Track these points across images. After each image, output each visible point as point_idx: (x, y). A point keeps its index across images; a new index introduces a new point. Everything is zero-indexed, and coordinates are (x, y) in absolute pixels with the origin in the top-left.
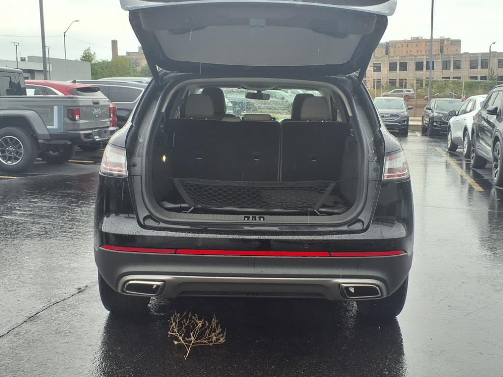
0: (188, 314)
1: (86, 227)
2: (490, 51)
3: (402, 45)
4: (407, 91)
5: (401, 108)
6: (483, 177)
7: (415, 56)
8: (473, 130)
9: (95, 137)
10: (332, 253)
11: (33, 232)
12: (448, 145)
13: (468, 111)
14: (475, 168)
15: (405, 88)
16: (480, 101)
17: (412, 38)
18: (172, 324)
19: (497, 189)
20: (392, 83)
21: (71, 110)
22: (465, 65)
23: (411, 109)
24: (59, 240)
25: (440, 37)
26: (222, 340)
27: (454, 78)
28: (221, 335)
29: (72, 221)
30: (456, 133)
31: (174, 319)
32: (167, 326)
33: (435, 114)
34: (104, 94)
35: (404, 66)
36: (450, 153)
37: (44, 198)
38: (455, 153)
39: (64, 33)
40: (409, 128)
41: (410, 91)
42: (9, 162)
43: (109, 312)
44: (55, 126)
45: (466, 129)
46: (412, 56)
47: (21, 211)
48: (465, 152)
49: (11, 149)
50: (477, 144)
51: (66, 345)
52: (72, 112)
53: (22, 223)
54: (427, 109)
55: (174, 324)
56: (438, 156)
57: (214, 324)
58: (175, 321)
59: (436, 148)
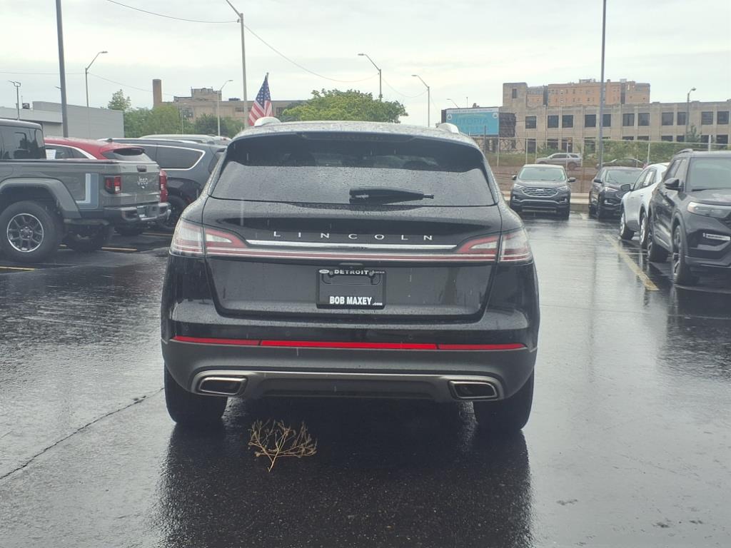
0: (272, 422)
1: (136, 330)
2: (688, 100)
3: (567, 90)
4: (573, 156)
5: (560, 180)
6: (662, 273)
7: (585, 107)
8: (650, 210)
9: (141, 216)
10: (439, 345)
11: (68, 335)
12: (620, 230)
13: (647, 185)
14: (653, 261)
15: (570, 151)
16: (662, 172)
17: (580, 80)
18: (253, 432)
19: (677, 288)
20: (552, 144)
21: (109, 179)
22: (655, 119)
23: (574, 181)
24: (104, 345)
25: (621, 80)
26: (312, 452)
27: (639, 138)
28: (312, 445)
29: (116, 323)
30: (631, 215)
31: (256, 427)
32: (247, 436)
33: (607, 189)
34: (150, 157)
35: (568, 121)
36: (623, 242)
37: (77, 296)
38: (630, 242)
39: (86, 69)
40: (571, 208)
41: (577, 157)
42: (23, 249)
43: (175, 423)
44: (88, 200)
45: (643, 210)
46: (580, 105)
47: (47, 310)
48: (642, 241)
49: (26, 231)
50: (655, 229)
51: (127, 456)
52: (110, 182)
53: (52, 326)
54: (595, 181)
55: (255, 433)
56: (606, 246)
57: (303, 433)
58: (256, 429)
59: (605, 236)
